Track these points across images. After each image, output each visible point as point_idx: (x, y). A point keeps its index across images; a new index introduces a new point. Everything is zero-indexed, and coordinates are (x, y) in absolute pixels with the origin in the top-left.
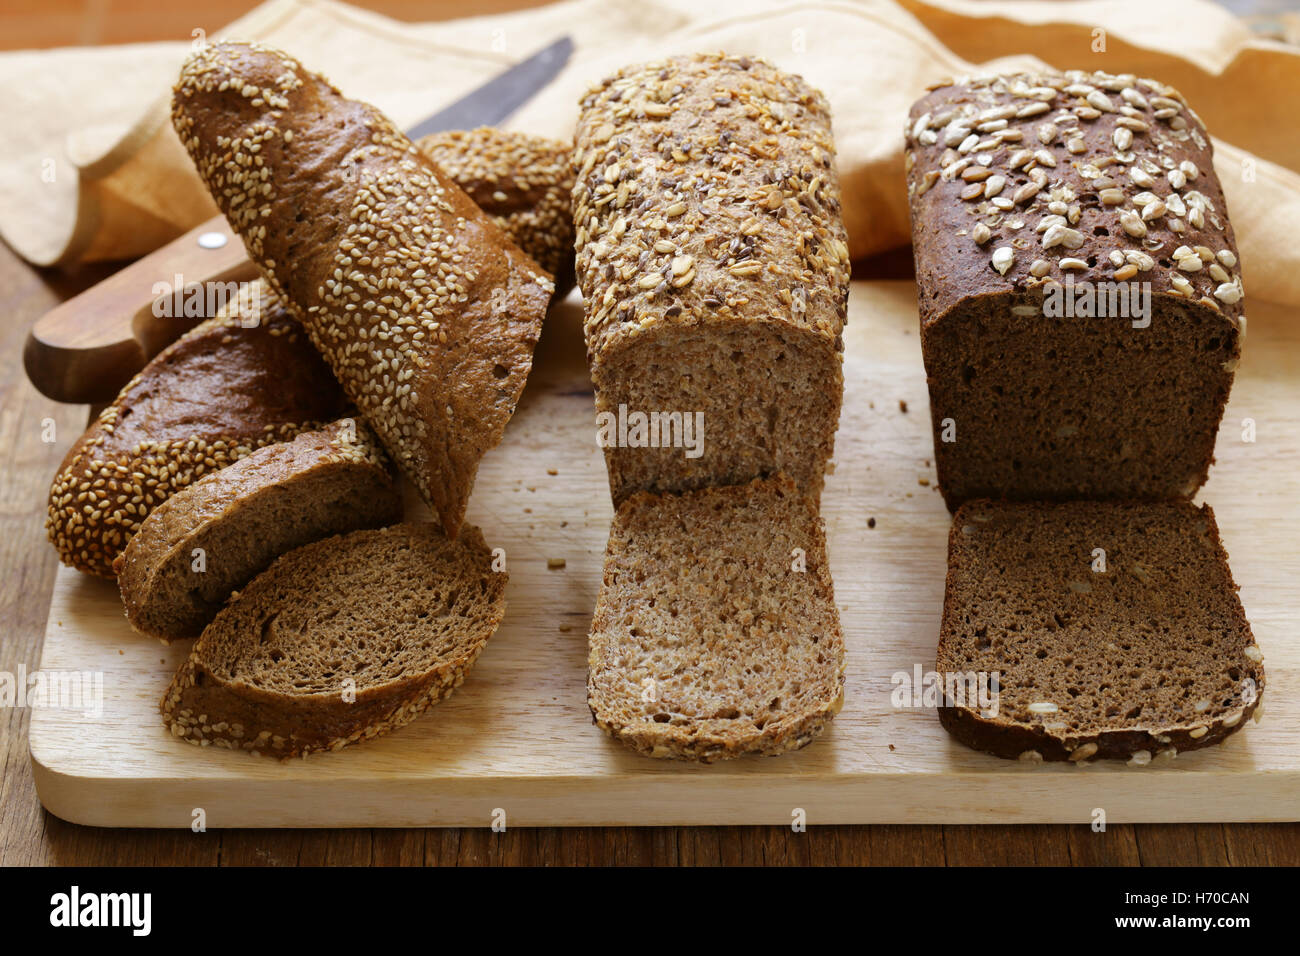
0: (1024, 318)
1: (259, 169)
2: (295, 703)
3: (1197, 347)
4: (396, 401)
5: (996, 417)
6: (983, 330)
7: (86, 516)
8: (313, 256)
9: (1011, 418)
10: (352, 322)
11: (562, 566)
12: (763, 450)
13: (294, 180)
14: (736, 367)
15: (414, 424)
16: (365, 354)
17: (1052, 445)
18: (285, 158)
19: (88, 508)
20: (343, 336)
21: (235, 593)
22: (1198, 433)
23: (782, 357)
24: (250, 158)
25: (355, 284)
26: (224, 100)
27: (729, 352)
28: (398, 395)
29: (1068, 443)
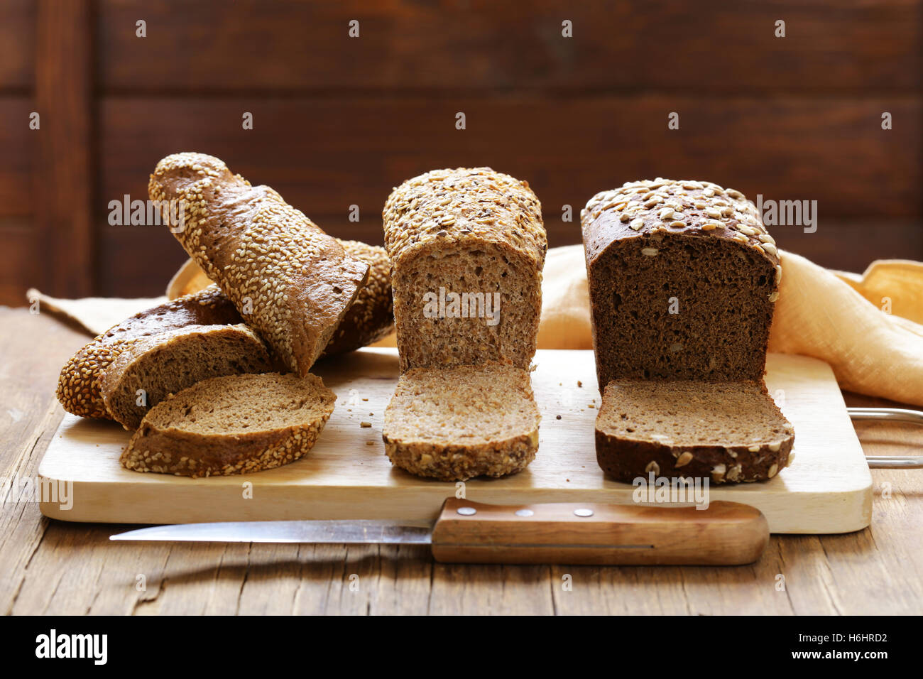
0: (649, 257)
1: (200, 200)
2: (204, 439)
3: (752, 282)
4: (275, 302)
5: (633, 336)
6: (625, 266)
7: (82, 373)
8: (230, 242)
9: (643, 336)
10: (250, 268)
11: (369, 426)
12: (493, 346)
13: (220, 208)
14: (479, 279)
15: (284, 313)
16: (258, 283)
17: (668, 358)
18: (216, 198)
19: (84, 369)
20: (244, 277)
21: (171, 394)
22: (756, 351)
23: (505, 275)
24: (195, 196)
25: (253, 250)
26: (181, 172)
27: (474, 267)
28: (275, 299)
29: (678, 356)
